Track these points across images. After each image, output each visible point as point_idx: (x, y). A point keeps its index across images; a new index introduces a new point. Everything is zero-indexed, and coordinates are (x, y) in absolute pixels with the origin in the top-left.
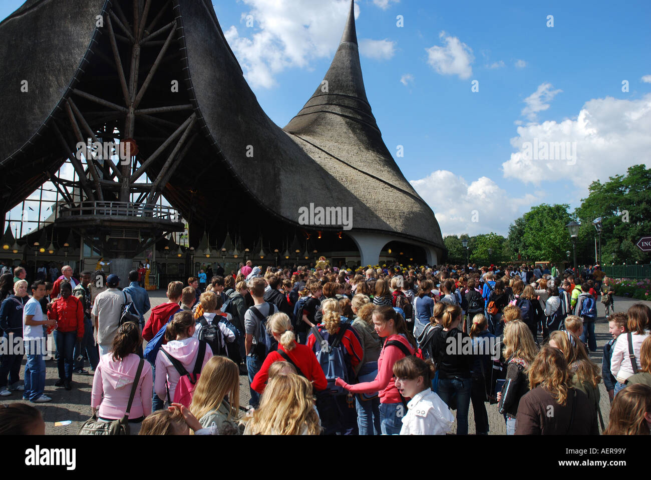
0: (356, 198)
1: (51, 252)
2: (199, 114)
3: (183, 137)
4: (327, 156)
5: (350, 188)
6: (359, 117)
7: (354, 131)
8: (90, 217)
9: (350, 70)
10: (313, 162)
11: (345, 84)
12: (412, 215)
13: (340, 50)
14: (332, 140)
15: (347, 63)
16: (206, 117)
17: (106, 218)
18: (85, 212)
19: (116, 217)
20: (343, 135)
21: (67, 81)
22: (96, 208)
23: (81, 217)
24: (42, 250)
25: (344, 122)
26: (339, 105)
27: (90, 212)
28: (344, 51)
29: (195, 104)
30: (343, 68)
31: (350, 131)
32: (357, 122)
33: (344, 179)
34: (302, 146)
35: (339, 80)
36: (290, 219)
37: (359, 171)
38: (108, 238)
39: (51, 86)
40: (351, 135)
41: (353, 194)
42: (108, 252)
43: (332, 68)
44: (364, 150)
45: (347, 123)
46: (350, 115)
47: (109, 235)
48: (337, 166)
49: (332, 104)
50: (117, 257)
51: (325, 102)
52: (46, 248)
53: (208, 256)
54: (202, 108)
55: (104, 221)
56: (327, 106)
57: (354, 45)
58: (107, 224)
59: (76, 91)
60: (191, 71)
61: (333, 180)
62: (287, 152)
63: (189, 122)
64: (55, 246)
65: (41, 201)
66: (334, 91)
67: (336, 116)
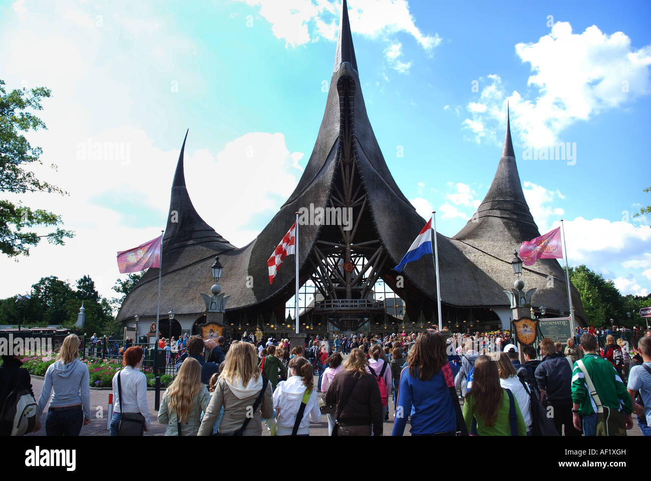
0: (497, 283)
1: (312, 329)
2: (384, 246)
3: (378, 259)
4: (482, 253)
5: (494, 277)
6: (515, 217)
7: (509, 229)
8: (330, 309)
9: (508, 180)
10: (468, 261)
11: (505, 191)
12: (541, 292)
13: (500, 163)
14: (489, 240)
15: (506, 174)
16: (388, 247)
17: (338, 309)
18: (327, 306)
19: (343, 308)
20: (500, 234)
21: (313, 238)
22: (332, 303)
23: (325, 309)
24: (308, 327)
25: (502, 223)
26: (499, 209)
27: (330, 306)
28: (503, 164)
29: (381, 241)
30: (503, 179)
31: (506, 229)
32: (513, 221)
33: (490, 271)
34: (462, 250)
35: (500, 189)
36: (447, 302)
37: (505, 262)
38: (340, 320)
39: (306, 242)
40: (507, 233)
41: (495, 281)
42: (342, 328)
43: (495, 179)
44: (515, 244)
45: (504, 223)
46: (507, 216)
47: (341, 318)
48: (487, 261)
49: (494, 209)
50: (346, 330)
51: (489, 208)
52: (309, 326)
53: (422, 327)
54: (385, 242)
55: (337, 310)
56: (491, 211)
57: (511, 158)
58: (339, 312)
59: (318, 241)
60: (377, 222)
61: (482, 273)
62: (446, 258)
63: (380, 250)
64: (314, 325)
65: (305, 293)
66: (496, 198)
67: (496, 218)
